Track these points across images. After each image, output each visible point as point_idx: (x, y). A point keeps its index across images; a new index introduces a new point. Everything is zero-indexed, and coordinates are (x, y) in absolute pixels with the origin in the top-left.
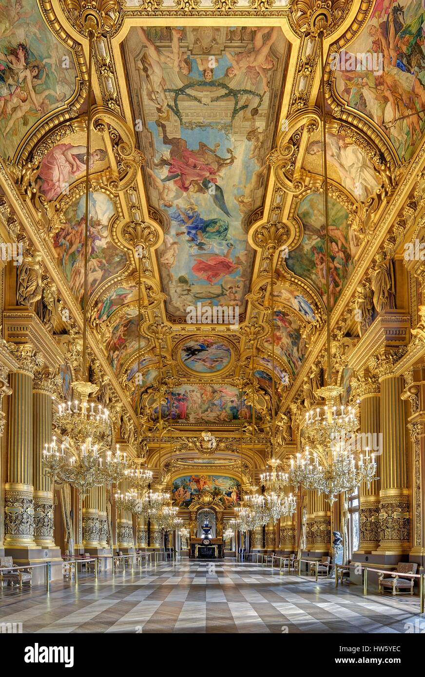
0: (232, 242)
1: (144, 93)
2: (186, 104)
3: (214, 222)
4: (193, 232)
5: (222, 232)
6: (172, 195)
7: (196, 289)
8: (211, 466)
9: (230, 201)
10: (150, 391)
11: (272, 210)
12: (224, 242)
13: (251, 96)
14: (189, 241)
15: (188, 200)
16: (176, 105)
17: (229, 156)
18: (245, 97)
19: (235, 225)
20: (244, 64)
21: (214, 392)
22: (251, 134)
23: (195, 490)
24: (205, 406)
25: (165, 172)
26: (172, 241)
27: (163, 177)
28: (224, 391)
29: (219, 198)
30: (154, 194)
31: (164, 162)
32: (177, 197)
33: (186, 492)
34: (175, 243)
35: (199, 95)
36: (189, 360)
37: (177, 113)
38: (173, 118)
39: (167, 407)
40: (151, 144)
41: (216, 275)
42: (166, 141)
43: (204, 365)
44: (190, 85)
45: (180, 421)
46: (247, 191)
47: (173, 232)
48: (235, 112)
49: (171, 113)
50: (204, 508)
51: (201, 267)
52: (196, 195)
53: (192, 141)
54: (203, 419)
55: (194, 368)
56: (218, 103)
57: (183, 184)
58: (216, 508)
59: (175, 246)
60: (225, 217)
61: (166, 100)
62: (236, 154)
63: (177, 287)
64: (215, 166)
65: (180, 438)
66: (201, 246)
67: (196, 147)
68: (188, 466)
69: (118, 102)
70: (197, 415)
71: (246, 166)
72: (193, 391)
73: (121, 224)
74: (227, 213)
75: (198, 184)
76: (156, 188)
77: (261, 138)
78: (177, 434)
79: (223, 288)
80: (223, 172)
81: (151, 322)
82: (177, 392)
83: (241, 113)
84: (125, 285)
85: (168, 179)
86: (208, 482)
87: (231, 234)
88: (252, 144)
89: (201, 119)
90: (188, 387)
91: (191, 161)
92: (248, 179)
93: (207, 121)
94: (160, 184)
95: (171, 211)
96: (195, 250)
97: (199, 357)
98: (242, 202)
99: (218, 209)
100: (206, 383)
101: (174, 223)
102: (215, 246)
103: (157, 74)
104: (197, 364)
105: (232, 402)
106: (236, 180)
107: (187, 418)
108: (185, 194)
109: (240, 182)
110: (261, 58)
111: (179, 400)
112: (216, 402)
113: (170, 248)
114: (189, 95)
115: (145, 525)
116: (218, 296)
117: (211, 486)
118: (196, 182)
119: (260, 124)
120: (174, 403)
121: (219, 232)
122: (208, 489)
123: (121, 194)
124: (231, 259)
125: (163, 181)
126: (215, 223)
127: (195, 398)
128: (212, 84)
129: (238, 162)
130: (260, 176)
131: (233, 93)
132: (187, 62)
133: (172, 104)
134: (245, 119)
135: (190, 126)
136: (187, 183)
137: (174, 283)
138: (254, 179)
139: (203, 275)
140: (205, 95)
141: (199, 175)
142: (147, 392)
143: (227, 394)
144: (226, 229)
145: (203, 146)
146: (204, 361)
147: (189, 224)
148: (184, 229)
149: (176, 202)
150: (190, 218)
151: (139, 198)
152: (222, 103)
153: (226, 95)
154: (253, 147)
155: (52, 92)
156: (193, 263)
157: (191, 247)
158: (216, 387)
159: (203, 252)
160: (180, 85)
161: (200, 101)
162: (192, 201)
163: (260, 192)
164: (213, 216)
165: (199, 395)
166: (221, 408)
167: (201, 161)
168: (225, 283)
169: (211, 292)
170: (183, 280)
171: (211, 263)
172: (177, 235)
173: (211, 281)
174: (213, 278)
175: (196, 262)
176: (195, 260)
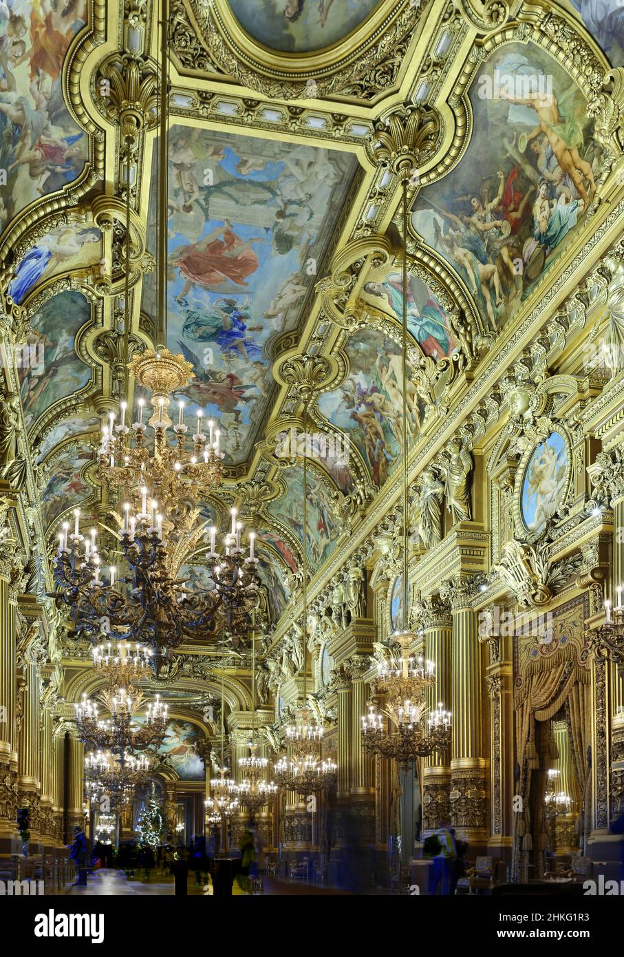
3: (203, 338)
4: (236, 329)
5: (193, 324)
6: (249, 373)
12: (192, 308)
14: (247, 317)
15: (231, 366)
25: (248, 393)
26: (274, 320)
27: (253, 389)
32: (245, 370)
34: (270, 317)
38: (227, 424)
40: (254, 412)
41: (215, 247)
42: (238, 412)
47: (265, 334)
52: (221, 369)
53: (213, 410)
57: (232, 381)
59: (270, 312)
60: (187, 342)
64: (193, 390)
66: (230, 307)
67: (210, 405)
74: (183, 346)
75: (215, 379)
79: (206, 211)
80: (184, 385)
85: (247, 387)
87: (180, 320)
91: (217, 397)
94: (259, 384)
95: (258, 357)
96: (242, 303)
99: (196, 352)
101: (259, 343)
102: (209, 304)
108: (233, 372)
113: (281, 310)
118: (216, 381)
121: (198, 324)
125: (254, 386)
126: (201, 337)
133: (225, 430)
136: (227, 381)
139: (242, 250)
141: (212, 386)
144: (187, 326)
147: (238, 340)
148: (248, 335)
150: (235, 348)
156: (251, 278)
157: (247, 308)
162: (226, 365)
164: (203, 345)
168: (199, 223)
169: (233, 203)
170: (285, 242)
171: (218, 275)
172: (261, 328)
173: (228, 233)
174: (222, 239)
175: (246, 280)
176: (246, 284)
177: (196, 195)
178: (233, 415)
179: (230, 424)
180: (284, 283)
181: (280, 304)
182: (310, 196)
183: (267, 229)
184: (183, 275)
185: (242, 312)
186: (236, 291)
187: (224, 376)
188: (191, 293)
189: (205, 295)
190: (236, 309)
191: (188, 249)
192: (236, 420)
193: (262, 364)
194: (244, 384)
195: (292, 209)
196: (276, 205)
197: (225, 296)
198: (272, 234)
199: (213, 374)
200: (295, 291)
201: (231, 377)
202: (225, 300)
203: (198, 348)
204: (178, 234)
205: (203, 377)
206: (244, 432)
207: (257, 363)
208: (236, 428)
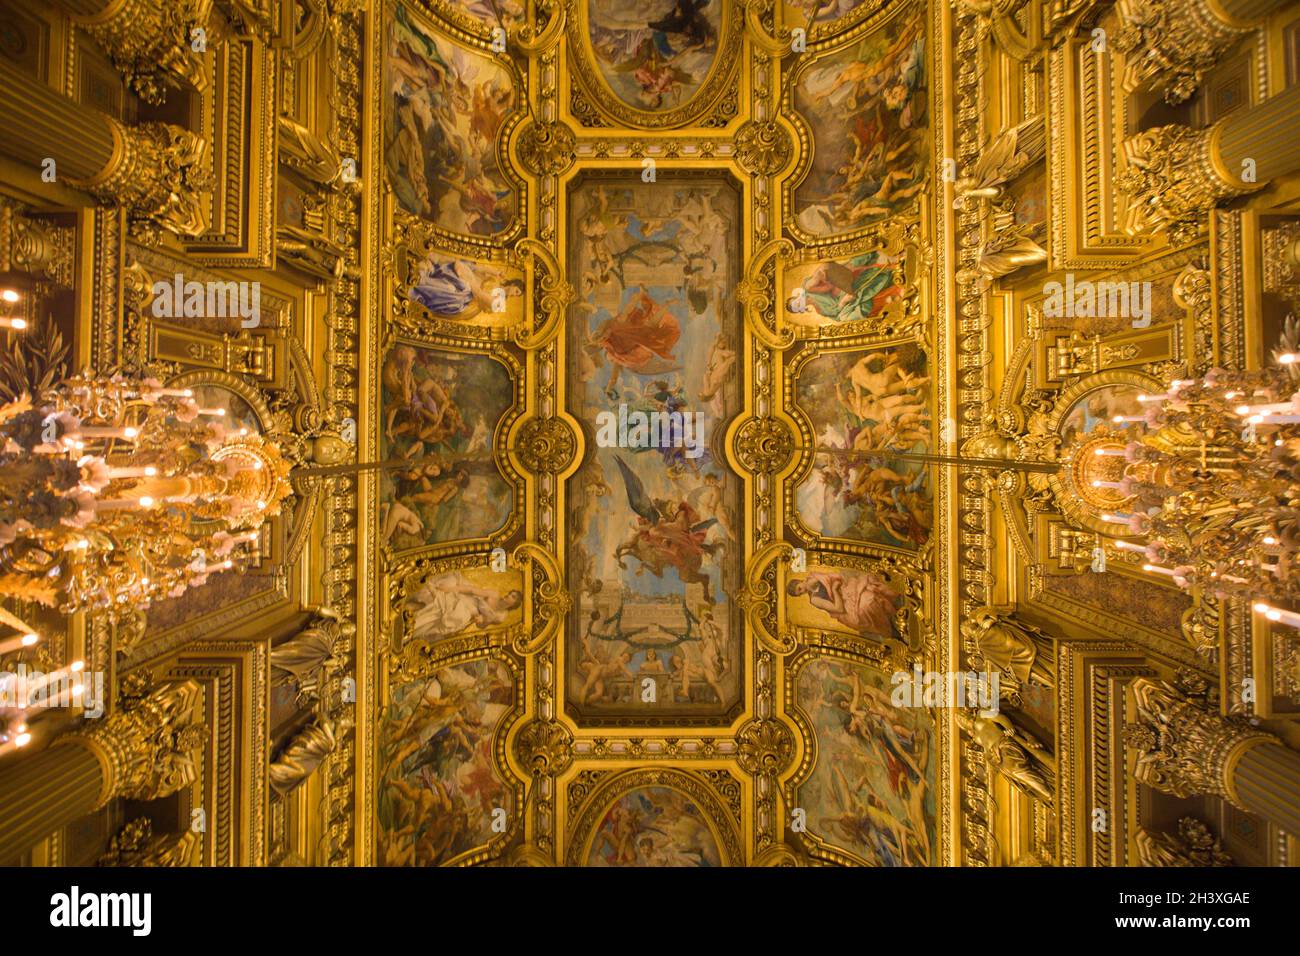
1: (725, 636)
2: (677, 625)
6: (704, 498)
9: (617, 487)
12: (623, 404)
13: (602, 633)
14: (683, 404)
15: (681, 488)
16: (689, 623)
17: (623, 559)
18: (609, 632)
20: (613, 666)
22: (596, 588)
26: (712, 403)
29: (634, 489)
31: (711, 549)
32: (697, 493)
35: (662, 635)
37: (689, 614)
38: (693, 609)
40: (725, 574)
41: (636, 317)
42: (705, 579)
44: (672, 645)
46: (594, 504)
48: (619, 616)
49: (695, 613)
51: (664, 340)
52: (670, 496)
56: (639, 626)
57: (686, 515)
59: (706, 393)
60: (624, 455)
61: (702, 629)
62: (615, 561)
63: (710, 280)
64: (642, 543)
66: (663, 394)
67: (667, 571)
71: (599, 543)
74: (621, 465)
75: (665, 515)
76: (726, 509)
77: (584, 585)
79: (621, 278)
80: (631, 534)
83: (612, 614)
85: (708, 524)
88: (595, 576)
89: (660, 607)
92: (595, 523)
93: (652, 605)
94: (720, 515)
95: (708, 465)
96: (674, 382)
98: (600, 485)
99: (636, 471)
102: (639, 394)
103: (709, 656)
106: (611, 522)
108: (685, 498)
109: (605, 518)
110: (595, 672)
114: (674, 634)
118: (668, 519)
119: (586, 601)
124: (609, 359)
125: (716, 521)
128: (647, 647)
129: (611, 550)
130: (579, 530)
131: (623, 636)
132: (675, 668)
133: (693, 625)
134: (606, 608)
135: (673, 599)
136: (680, 518)
137: (716, 291)
138: (586, 524)
139: (661, 316)
140: (655, 634)
141: (663, 530)
145: (658, 573)
149: (699, 484)
150: (679, 454)
152: (635, 625)
153: (630, 634)
154: (593, 571)
156: (677, 349)
157: (681, 391)
160: (683, 646)
161: (661, 628)
162: (675, 487)
163: (575, 503)
164: (641, 457)
167: (661, 551)
168: (617, 293)
169: (643, 266)
170: (699, 300)
171: (644, 350)
173: (645, 299)
174: (640, 306)
175: (673, 352)
176: (674, 357)
178: (700, 585)
179: (701, 607)
180: (710, 349)
182: (709, 248)
183: (679, 288)
184: (609, 357)
185: (677, 396)
186: (666, 369)
187: (675, 508)
188: (620, 379)
189: (635, 380)
190: (669, 394)
191: (610, 323)
192: (707, 597)
193: (716, 477)
194: (703, 519)
195: (696, 263)
196: (682, 262)
197: (655, 378)
198: (685, 293)
199: (662, 505)
200: (724, 358)
201: (683, 507)
202: (656, 383)
203: (638, 463)
204: (599, 308)
205: (651, 514)
206: (722, 623)
207: (710, 476)
208: (710, 617)
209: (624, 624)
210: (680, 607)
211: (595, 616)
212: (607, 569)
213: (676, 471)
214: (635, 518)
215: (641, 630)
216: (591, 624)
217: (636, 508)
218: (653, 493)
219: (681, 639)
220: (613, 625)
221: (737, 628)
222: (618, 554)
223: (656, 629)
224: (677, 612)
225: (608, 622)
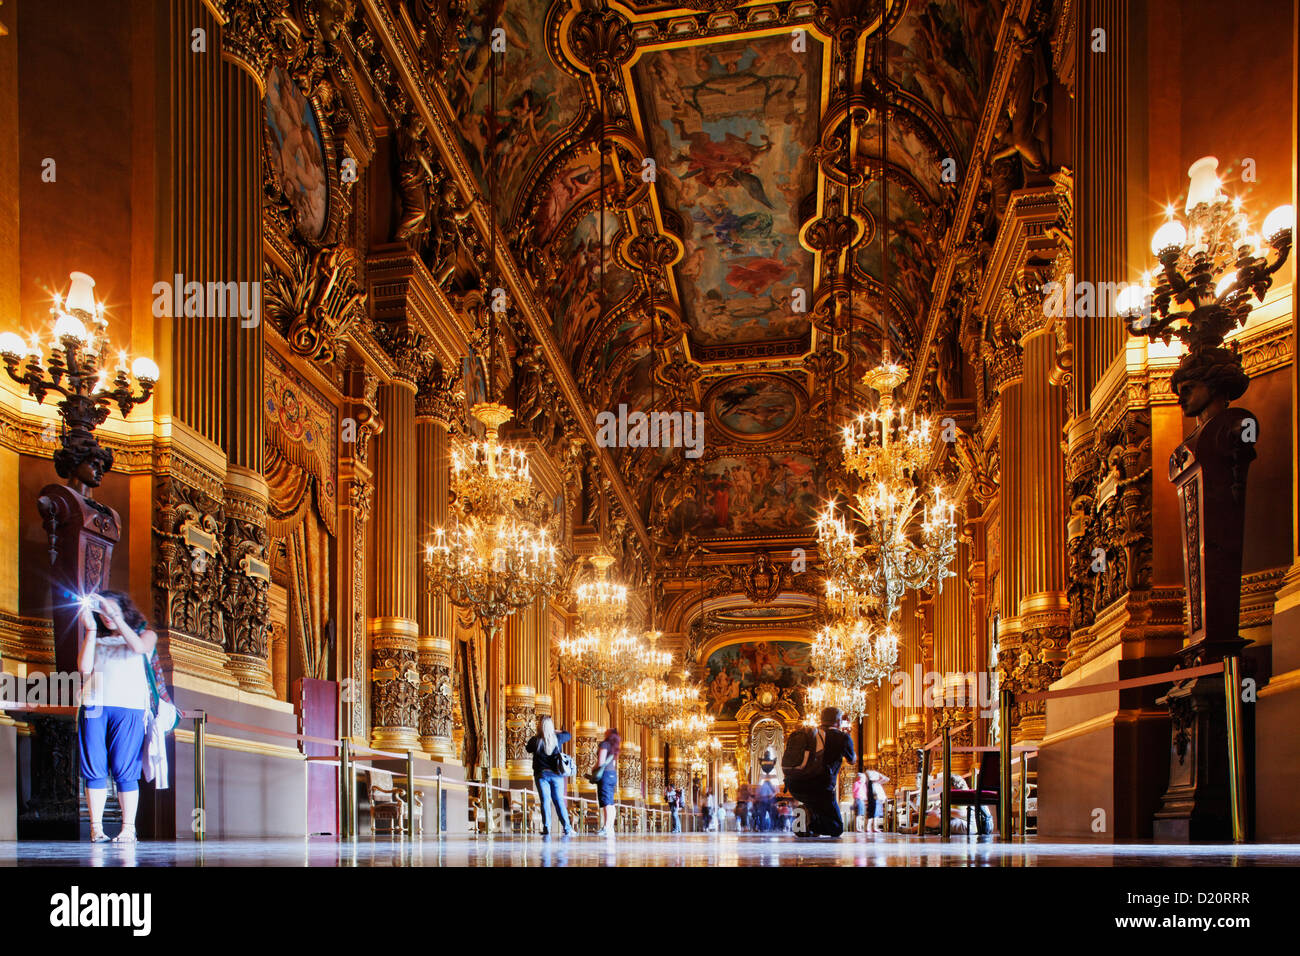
0: (779, 238)
1: (657, 95)
2: (708, 97)
3: (751, 218)
4: (725, 232)
5: (764, 228)
6: (694, 192)
7: (733, 305)
8: (775, 622)
9: (771, 190)
10: (667, 475)
11: (827, 203)
12: (768, 240)
13: (784, 81)
14: (719, 244)
15: (715, 196)
16: (695, 101)
17: (765, 142)
18: (778, 82)
19: (782, 219)
21: (774, 466)
22: (790, 117)
23: (746, 675)
24: (759, 498)
25: (684, 168)
26: (695, 247)
27: (681, 175)
28: (790, 464)
29: (756, 187)
30: (670, 195)
31: (681, 159)
32: (700, 194)
33: (732, 680)
34: (700, 249)
35: (721, 87)
36: (728, 415)
37: (697, 107)
38: (692, 112)
39: (696, 504)
40: (666, 142)
41: (761, 283)
42: (684, 136)
43: (755, 419)
44: (707, 82)
45: (718, 530)
46: (793, 177)
47: (696, 235)
48: (767, 97)
49: (690, 109)
50: (762, 717)
51: (737, 275)
52: (724, 190)
53: (716, 133)
54: (756, 525)
55: (738, 426)
56: (746, 92)
57: (708, 179)
58: (785, 715)
59: (701, 252)
60: (768, 212)
61: (682, 97)
62: (772, 140)
63: (706, 305)
64: (748, 156)
65: (718, 567)
66: (736, 249)
67: (722, 139)
68: (735, 622)
69: (628, 117)
70: (747, 516)
71: (787, 150)
72: (739, 468)
73: (627, 242)
74: (769, 205)
75: (727, 177)
76: (673, 187)
77: (803, 119)
78: (712, 560)
79: (772, 300)
80: (758, 161)
81: (669, 362)
82: (712, 472)
83: (774, 99)
84: (631, 317)
85: (688, 176)
86: (770, 657)
87: (776, 228)
88: (791, 127)
89: (727, 110)
90: (729, 462)
91: (717, 153)
92: (792, 162)
93: (733, 112)
94: (678, 183)
95: (693, 212)
96: (728, 255)
97: (744, 407)
98: (788, 190)
99: (756, 202)
100: (759, 451)
101: (697, 225)
102: (755, 247)
103: (671, 76)
104: (742, 418)
105: (805, 485)
106: (777, 167)
107: (729, 525)
108: (711, 190)
109: (782, 168)
111: (715, 488)
112: (777, 488)
113: (693, 256)
114: (710, 89)
115: (660, 756)
116: (767, 311)
117: (776, 665)
118: (725, 175)
119: (800, 106)
120: (707, 494)
121: (760, 229)
122: (770, 673)
123: (630, 212)
124: (781, 262)
125: (681, 178)
126: (755, 218)
127: (742, 482)
128: (737, 75)
129: (777, 147)
131: (763, 81)
132: (705, 59)
133: (691, 99)
134: (780, 102)
135: (713, 118)
136: (713, 177)
137: (701, 301)
138: (800, 163)
139: (739, 286)
140: (730, 88)
141: (727, 167)
142: (663, 478)
143: (796, 471)
144: (769, 225)
145: (730, 137)
146: (754, 412)
147: (719, 224)
148: (711, 230)
149: (698, 200)
150: (719, 216)
151: (651, 209)
152: (751, 92)
153: (754, 84)
154: (793, 130)
155: (554, 122)
156: (727, 271)
157: (722, 251)
158: (777, 457)
159: (740, 256)
160: (699, 81)
161: (723, 93)
162: (721, 196)
163: (810, 177)
164: (751, 211)
165: (748, 475)
166: (787, 499)
167: (729, 152)
168: (775, 293)
169: (756, 307)
170: (713, 295)
171: (753, 269)
172: (703, 238)
173: (754, 293)
174: (757, 288)
175: (730, 270)
176: (729, 267)
177: (780, 306)
178: (689, 131)
179: (686, 114)
181: (696, 260)
183: (728, 299)
185: (725, 247)
186: (735, 261)
187: (718, 181)
188: (772, 252)
189: (760, 253)
190: (731, 248)
191: (781, 278)
192: (681, 124)
193: (686, 206)
194: (693, 178)
197: (743, 255)
199: (731, 183)
200: (690, 270)
201: (712, 184)
202: (741, 252)
203: (755, 207)
205: (743, 176)
206: (663, 105)
207: (692, 206)
208: (675, 108)
209: (762, 92)
210: (706, 113)
211: (792, 94)
212: (781, 134)
213: (721, 205)
214: (755, 172)
215: (744, 88)
216: (796, 87)
217: (755, 179)
218: (740, 191)
219: (702, 86)
220: (773, 89)
221: (646, 101)
222: (770, 146)
223: (728, 92)
224: (709, 108)
225: (778, 91)
